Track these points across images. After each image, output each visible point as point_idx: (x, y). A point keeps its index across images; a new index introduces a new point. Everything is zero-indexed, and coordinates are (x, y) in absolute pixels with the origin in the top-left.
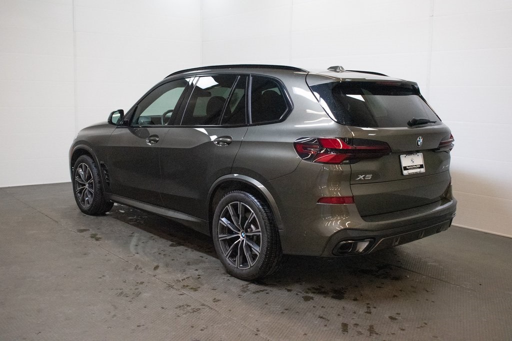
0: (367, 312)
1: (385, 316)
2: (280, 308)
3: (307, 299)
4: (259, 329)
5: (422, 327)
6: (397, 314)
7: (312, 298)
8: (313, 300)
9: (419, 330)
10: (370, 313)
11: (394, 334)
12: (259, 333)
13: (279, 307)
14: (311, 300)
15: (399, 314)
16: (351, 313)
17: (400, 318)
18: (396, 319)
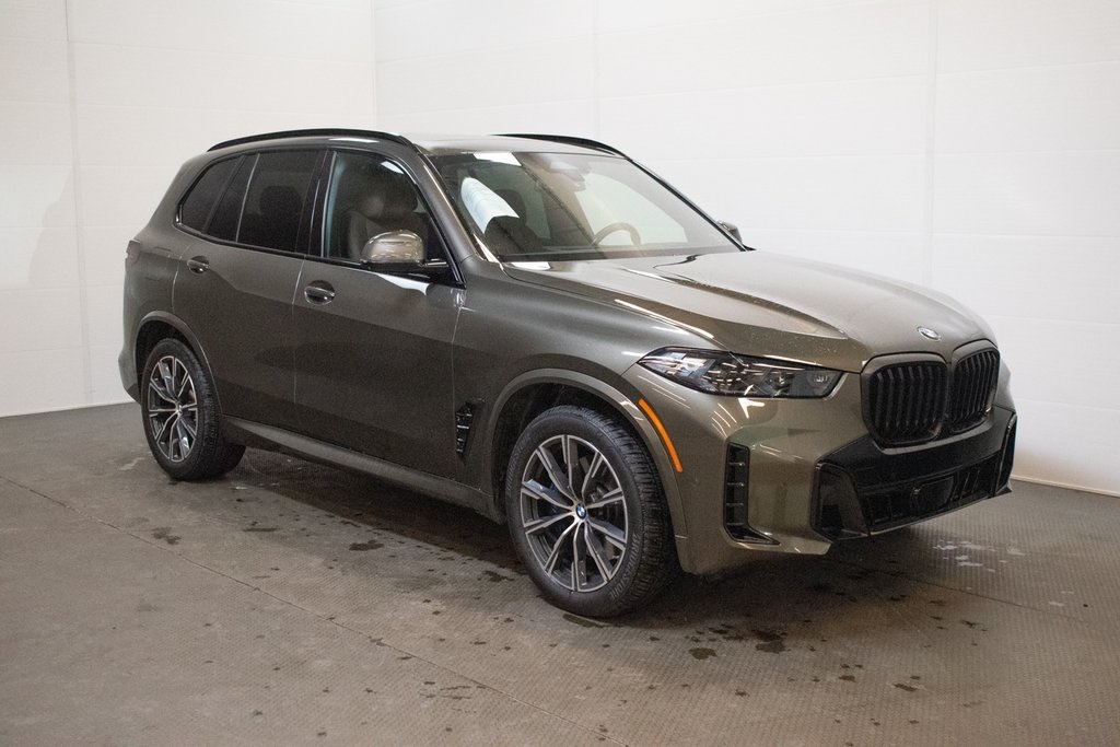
0: (844, 678)
1: (887, 683)
2: (642, 678)
3: (700, 654)
4: (607, 726)
5: (973, 703)
6: (913, 678)
7: (712, 653)
8: (714, 655)
9: (968, 710)
10: (851, 678)
11: (915, 722)
12: (608, 734)
13: (641, 675)
14: (710, 657)
15: (918, 678)
16: (807, 681)
17: (922, 686)
18: (911, 689)
